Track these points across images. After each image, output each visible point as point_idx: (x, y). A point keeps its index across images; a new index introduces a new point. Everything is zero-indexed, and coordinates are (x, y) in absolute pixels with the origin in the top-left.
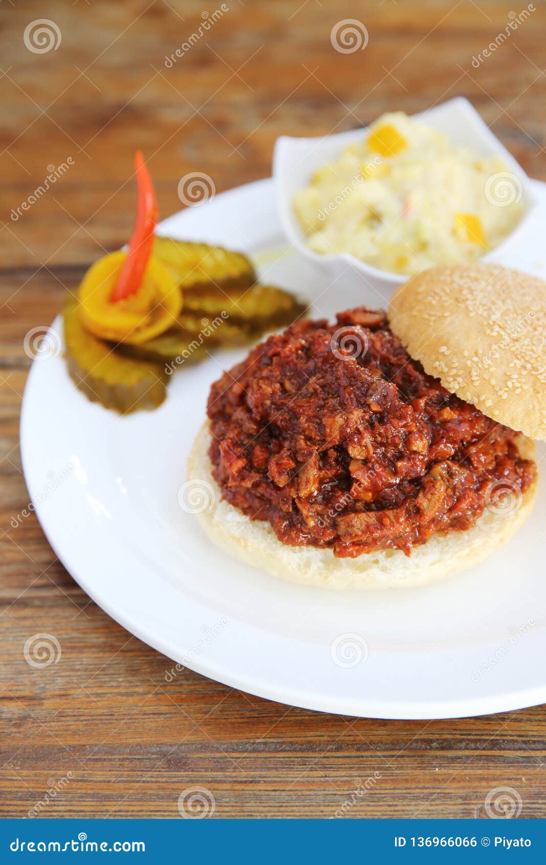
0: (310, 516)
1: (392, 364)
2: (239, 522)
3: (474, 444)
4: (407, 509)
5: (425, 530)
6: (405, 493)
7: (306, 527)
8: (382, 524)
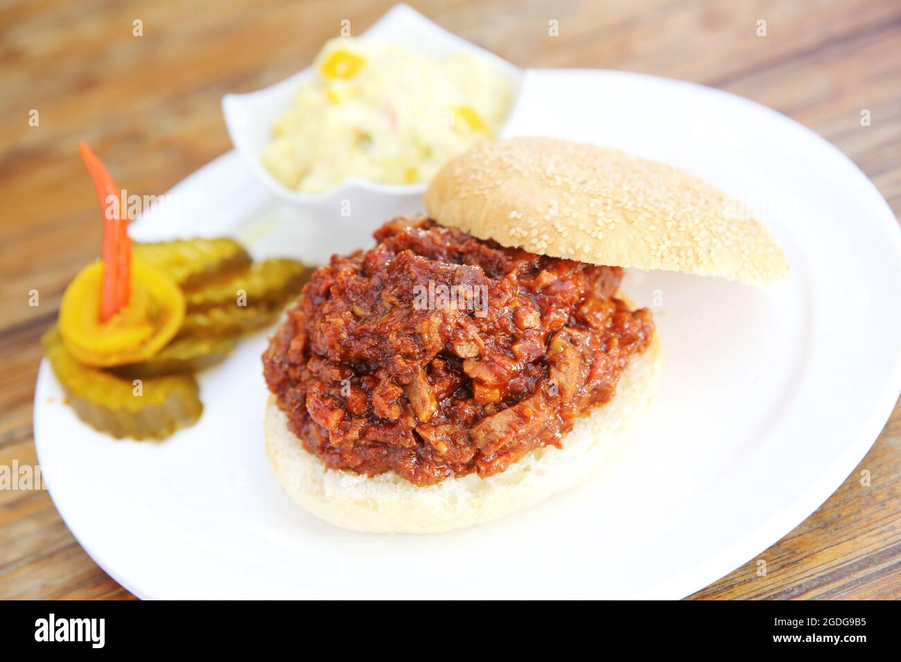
0: (440, 440)
1: (461, 254)
2: (357, 485)
3: (583, 303)
4: (543, 392)
5: (567, 413)
6: (534, 377)
7: (438, 456)
8: (524, 418)
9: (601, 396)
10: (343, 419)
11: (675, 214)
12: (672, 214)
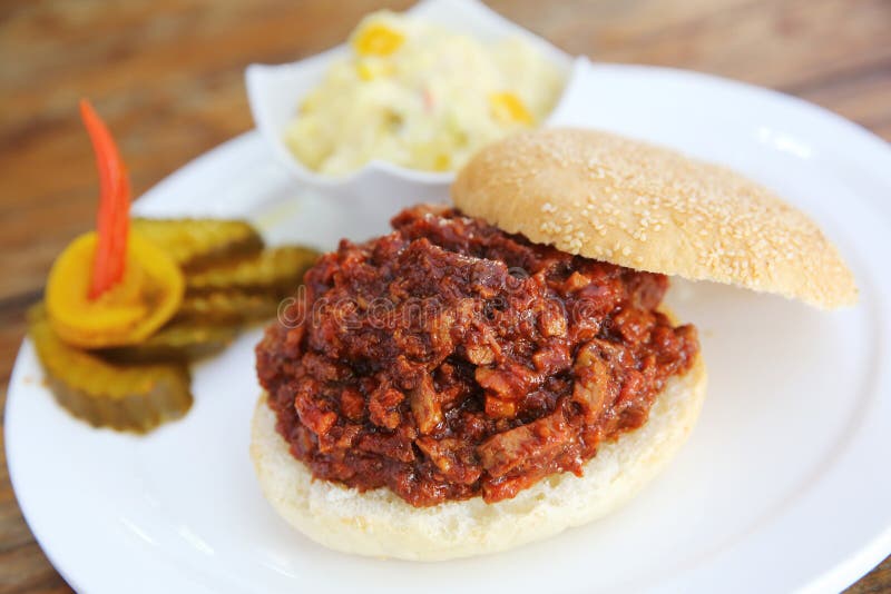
0: (442, 457)
1: (485, 247)
2: (346, 500)
3: (619, 313)
4: (564, 411)
5: (591, 437)
6: (556, 392)
7: (439, 475)
8: (539, 438)
9: (631, 420)
10: (335, 424)
11: (731, 220)
12: (727, 220)
